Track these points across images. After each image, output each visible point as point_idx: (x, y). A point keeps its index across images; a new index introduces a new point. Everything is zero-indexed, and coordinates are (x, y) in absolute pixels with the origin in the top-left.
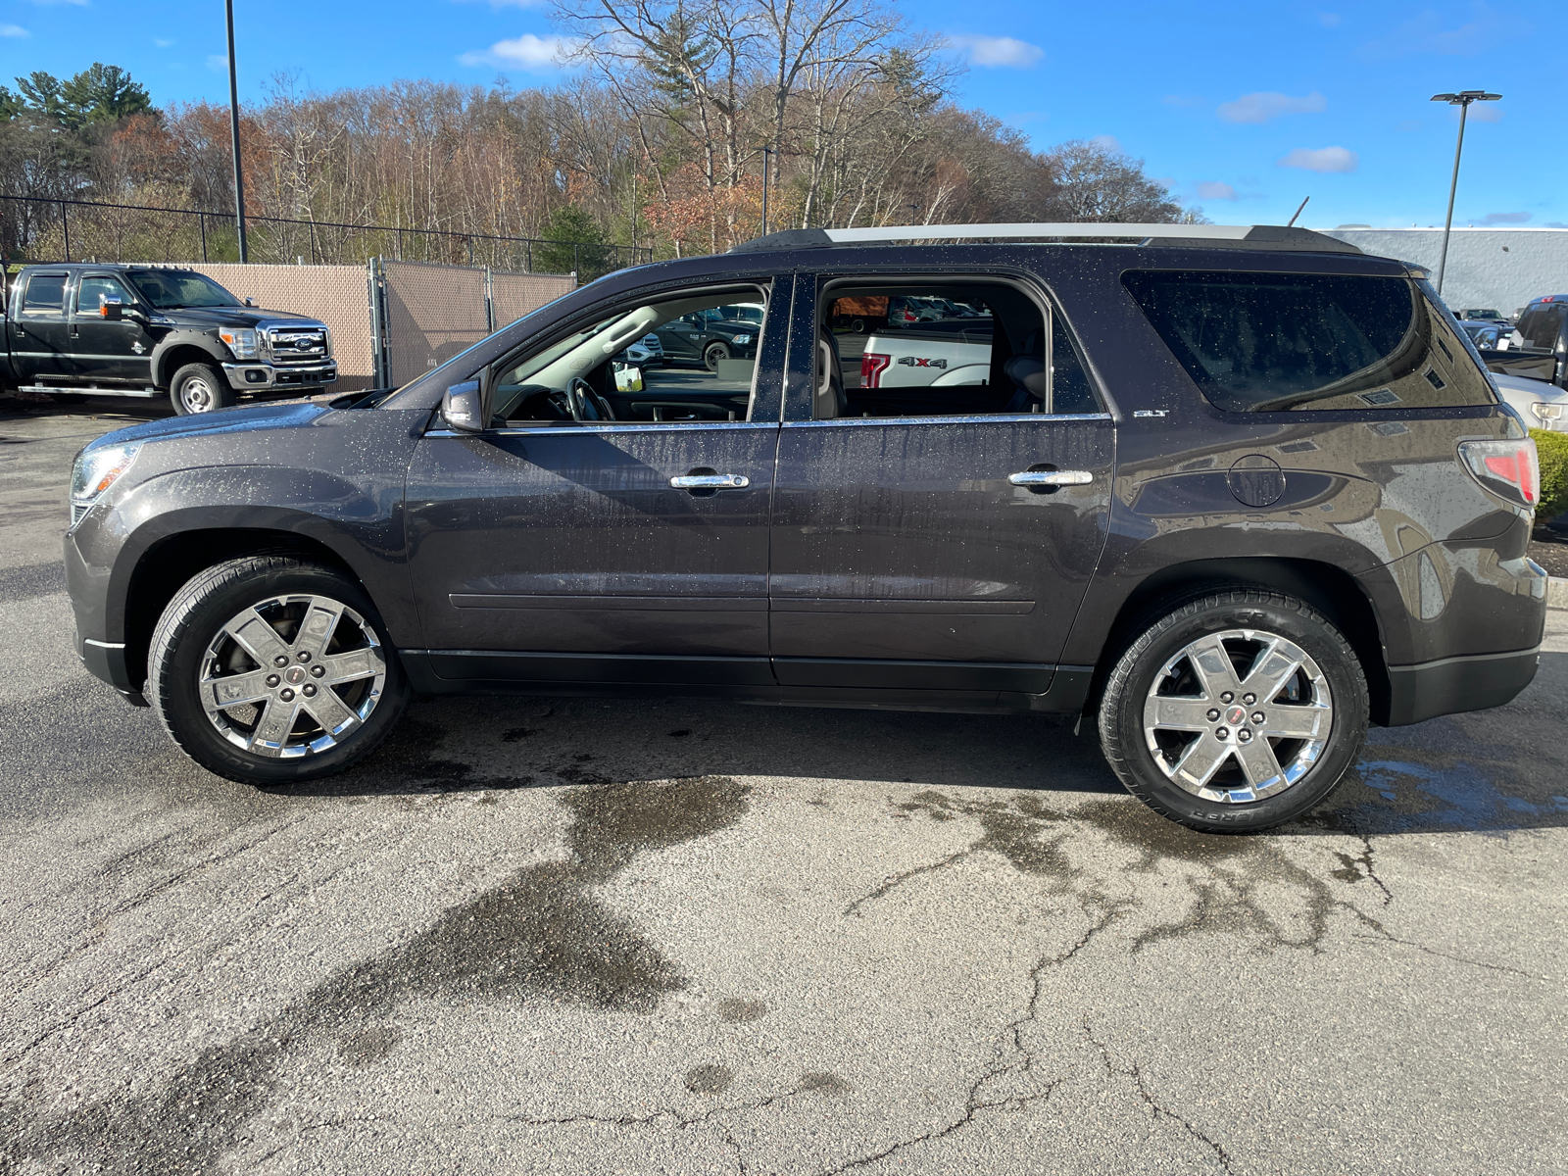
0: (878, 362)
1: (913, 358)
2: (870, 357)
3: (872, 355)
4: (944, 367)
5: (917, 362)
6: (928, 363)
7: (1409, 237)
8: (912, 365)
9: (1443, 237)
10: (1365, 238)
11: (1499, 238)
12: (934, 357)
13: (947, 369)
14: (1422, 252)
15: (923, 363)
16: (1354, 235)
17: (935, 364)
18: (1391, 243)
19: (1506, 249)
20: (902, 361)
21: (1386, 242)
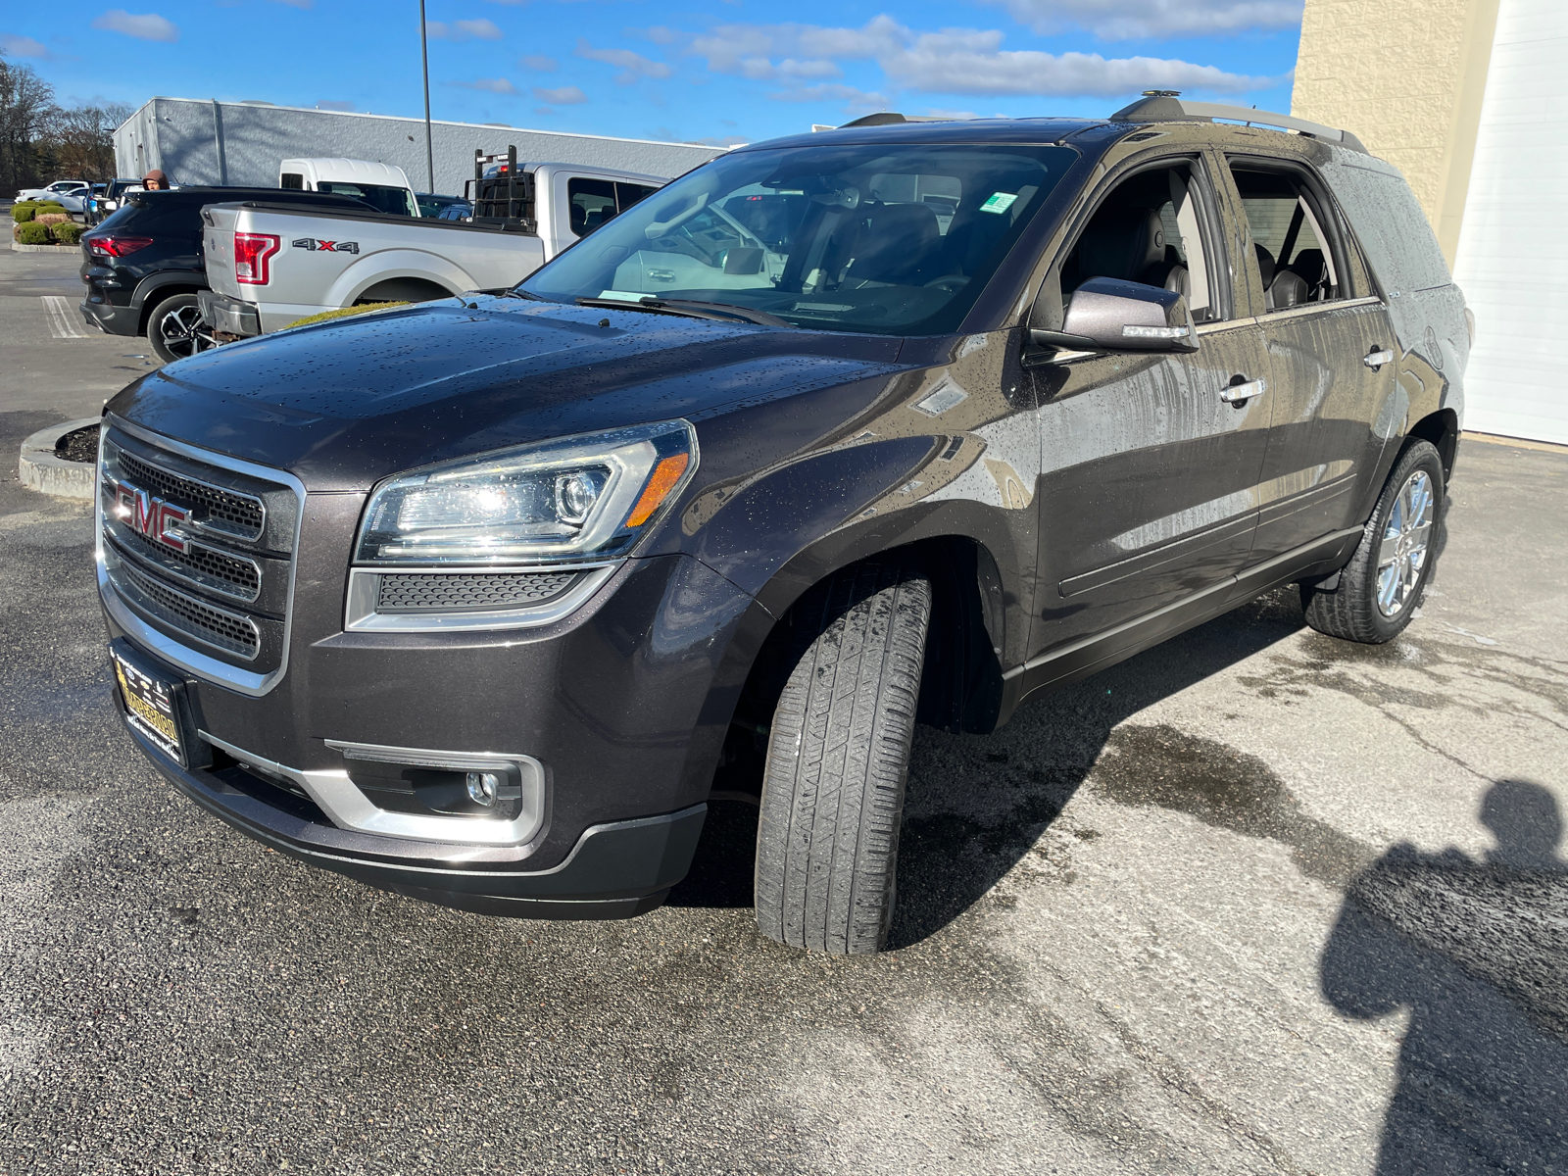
0: (263, 245)
1: (312, 241)
2: (247, 238)
3: (251, 235)
4: (357, 252)
5: (318, 245)
6: (334, 246)
7: (322, 120)
8: (313, 248)
9: (425, 126)
10: (280, 117)
11: (403, 128)
12: (341, 240)
13: (360, 255)
14: (338, 135)
15: (327, 246)
16: (268, 113)
17: (344, 248)
18: (306, 124)
19: (411, 139)
20: (299, 244)
21: (301, 123)
